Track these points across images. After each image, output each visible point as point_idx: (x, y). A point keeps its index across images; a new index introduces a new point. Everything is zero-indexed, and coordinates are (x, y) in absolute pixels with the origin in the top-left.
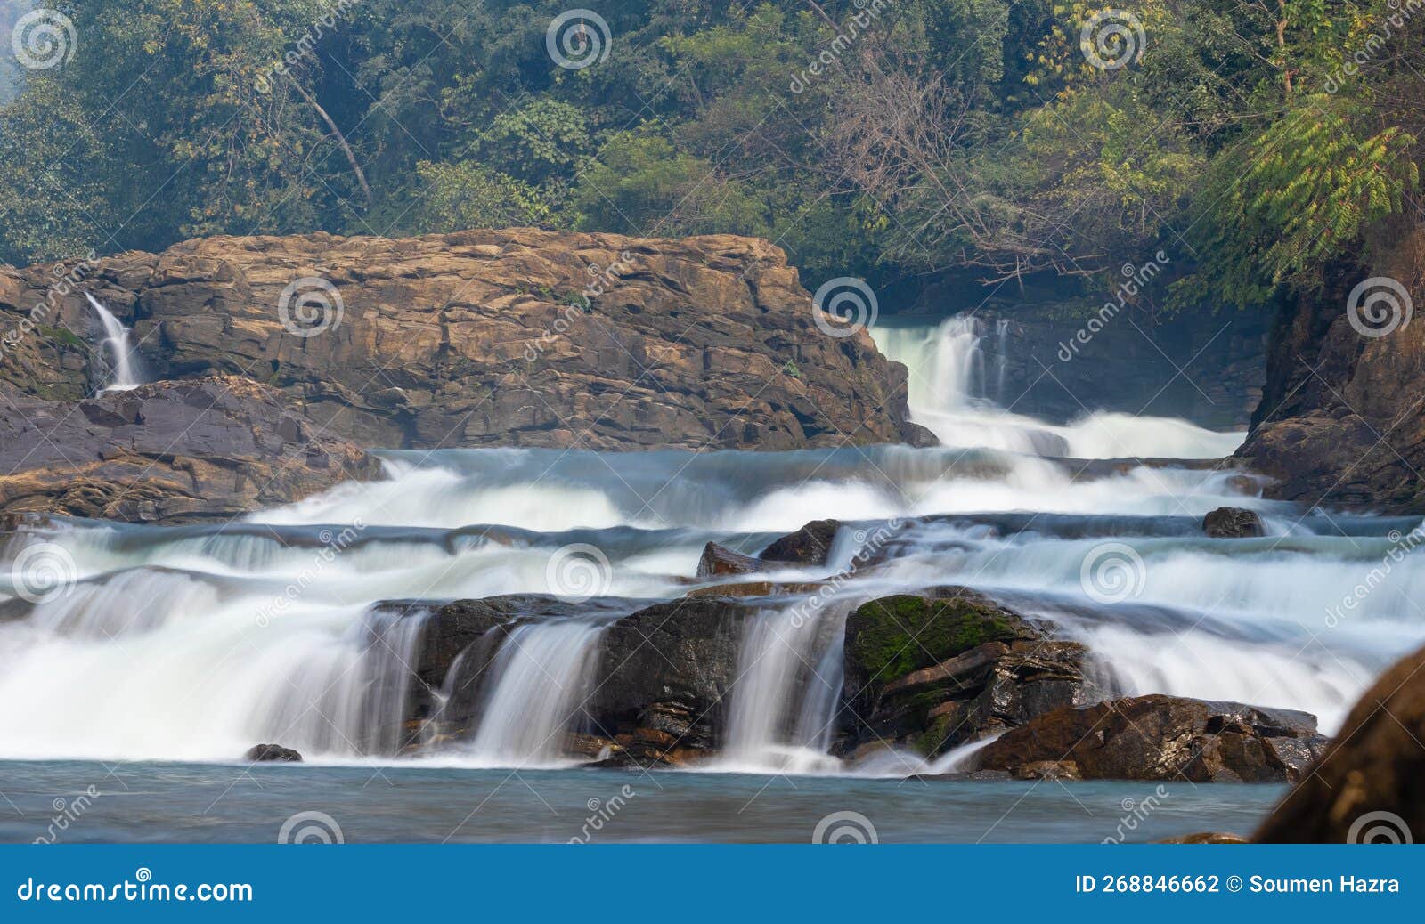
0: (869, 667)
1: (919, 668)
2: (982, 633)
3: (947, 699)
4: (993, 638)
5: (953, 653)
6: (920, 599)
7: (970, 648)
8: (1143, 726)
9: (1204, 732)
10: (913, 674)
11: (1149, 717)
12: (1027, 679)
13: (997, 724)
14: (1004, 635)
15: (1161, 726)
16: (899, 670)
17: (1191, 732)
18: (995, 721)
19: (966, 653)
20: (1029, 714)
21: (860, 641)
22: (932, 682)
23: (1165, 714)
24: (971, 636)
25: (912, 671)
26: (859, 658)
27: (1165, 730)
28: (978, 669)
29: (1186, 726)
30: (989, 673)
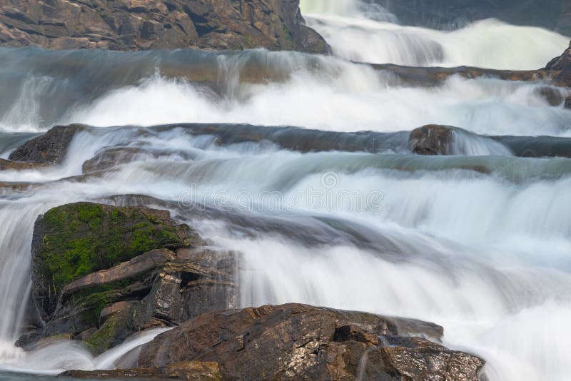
0: (52, 267)
1: (96, 270)
2: (151, 240)
3: (118, 299)
4: (161, 245)
5: (125, 257)
6: (99, 207)
7: (141, 253)
8: (277, 332)
9: (330, 340)
10: (90, 275)
11: (282, 325)
12: (189, 284)
13: (159, 325)
14: (171, 242)
15: (292, 333)
16: (78, 271)
17: (318, 339)
18: (156, 322)
19: (136, 258)
20: (189, 315)
21: (45, 242)
22: (107, 283)
23: (296, 323)
24: (142, 242)
25: (90, 272)
26: (43, 259)
27: (296, 336)
28: (145, 273)
29: (314, 334)
30: (155, 276)
